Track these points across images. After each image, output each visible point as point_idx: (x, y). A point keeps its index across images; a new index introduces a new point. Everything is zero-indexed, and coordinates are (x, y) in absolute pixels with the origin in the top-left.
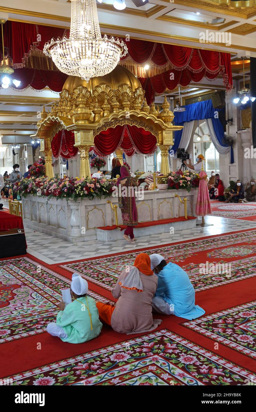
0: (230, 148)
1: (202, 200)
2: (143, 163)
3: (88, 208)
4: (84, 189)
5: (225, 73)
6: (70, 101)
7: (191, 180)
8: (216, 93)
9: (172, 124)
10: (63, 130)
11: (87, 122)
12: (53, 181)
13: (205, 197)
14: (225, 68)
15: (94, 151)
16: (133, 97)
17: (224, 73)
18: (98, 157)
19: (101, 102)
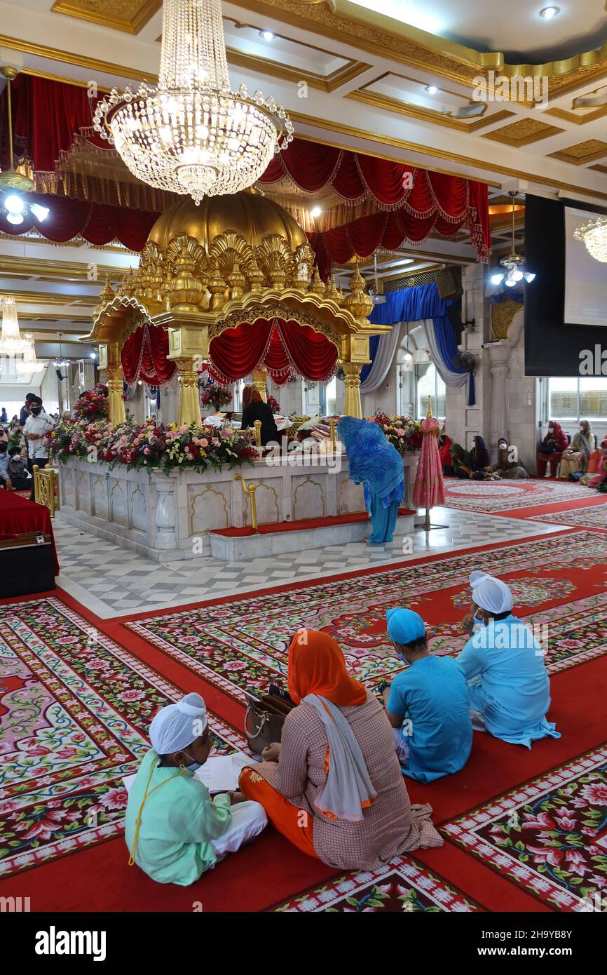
0: (468, 375)
1: (428, 476)
2: (299, 401)
3: (193, 490)
4: (187, 449)
5: (478, 222)
6: (162, 266)
7: (405, 436)
8: (444, 270)
9: (368, 322)
10: (146, 326)
11: (195, 309)
12: (121, 430)
13: (434, 471)
14: (478, 212)
15: (210, 371)
16: (292, 262)
17: (476, 223)
18: (216, 384)
19: (226, 270)
